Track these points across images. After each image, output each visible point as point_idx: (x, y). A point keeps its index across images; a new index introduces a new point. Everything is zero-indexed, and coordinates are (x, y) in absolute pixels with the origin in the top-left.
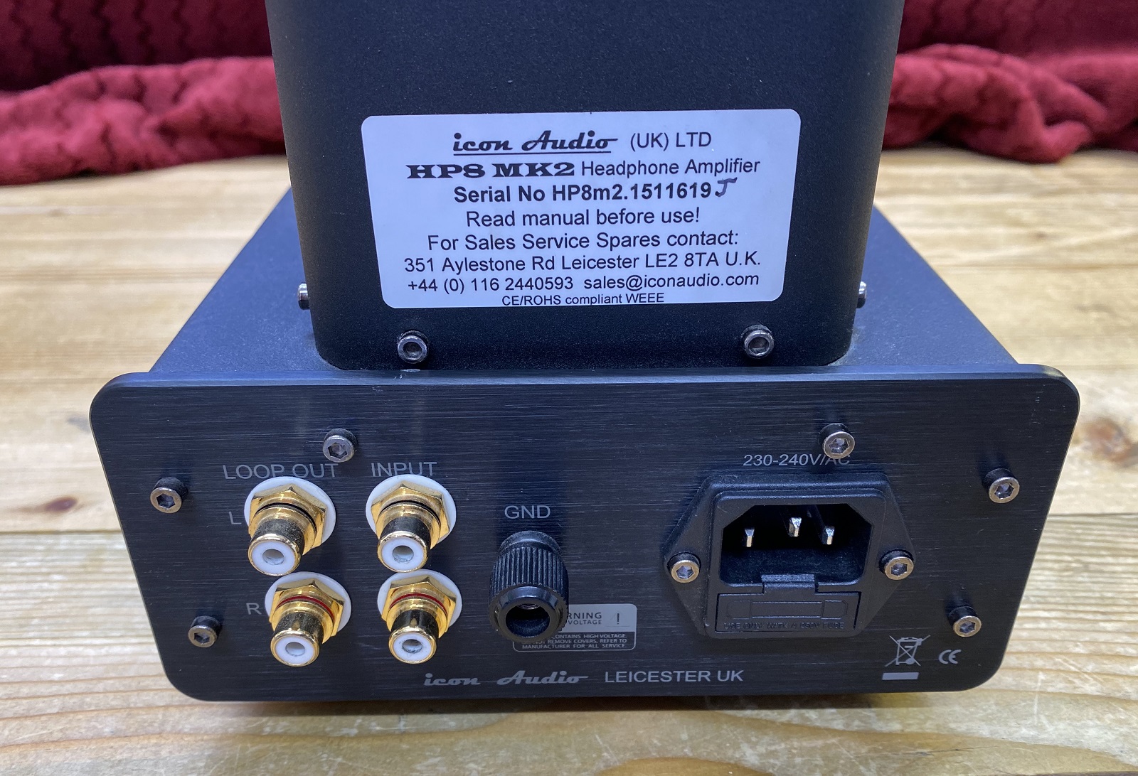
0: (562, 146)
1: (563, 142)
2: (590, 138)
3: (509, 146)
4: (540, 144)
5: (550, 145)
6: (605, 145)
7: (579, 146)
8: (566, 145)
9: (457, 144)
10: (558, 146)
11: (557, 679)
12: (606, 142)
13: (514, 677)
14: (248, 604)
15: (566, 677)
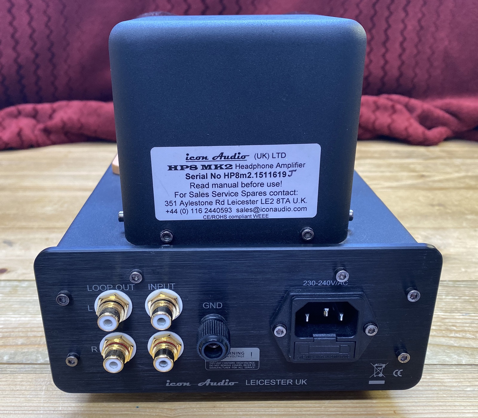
0: (228, 158)
1: (228, 157)
2: (239, 155)
3: (207, 158)
4: (219, 157)
5: (223, 158)
6: (245, 158)
7: (234, 158)
8: (229, 158)
9: (187, 158)
10: (226, 158)
11: (224, 383)
12: (245, 157)
13: (206, 383)
14: (92, 347)
15: (229, 382)
